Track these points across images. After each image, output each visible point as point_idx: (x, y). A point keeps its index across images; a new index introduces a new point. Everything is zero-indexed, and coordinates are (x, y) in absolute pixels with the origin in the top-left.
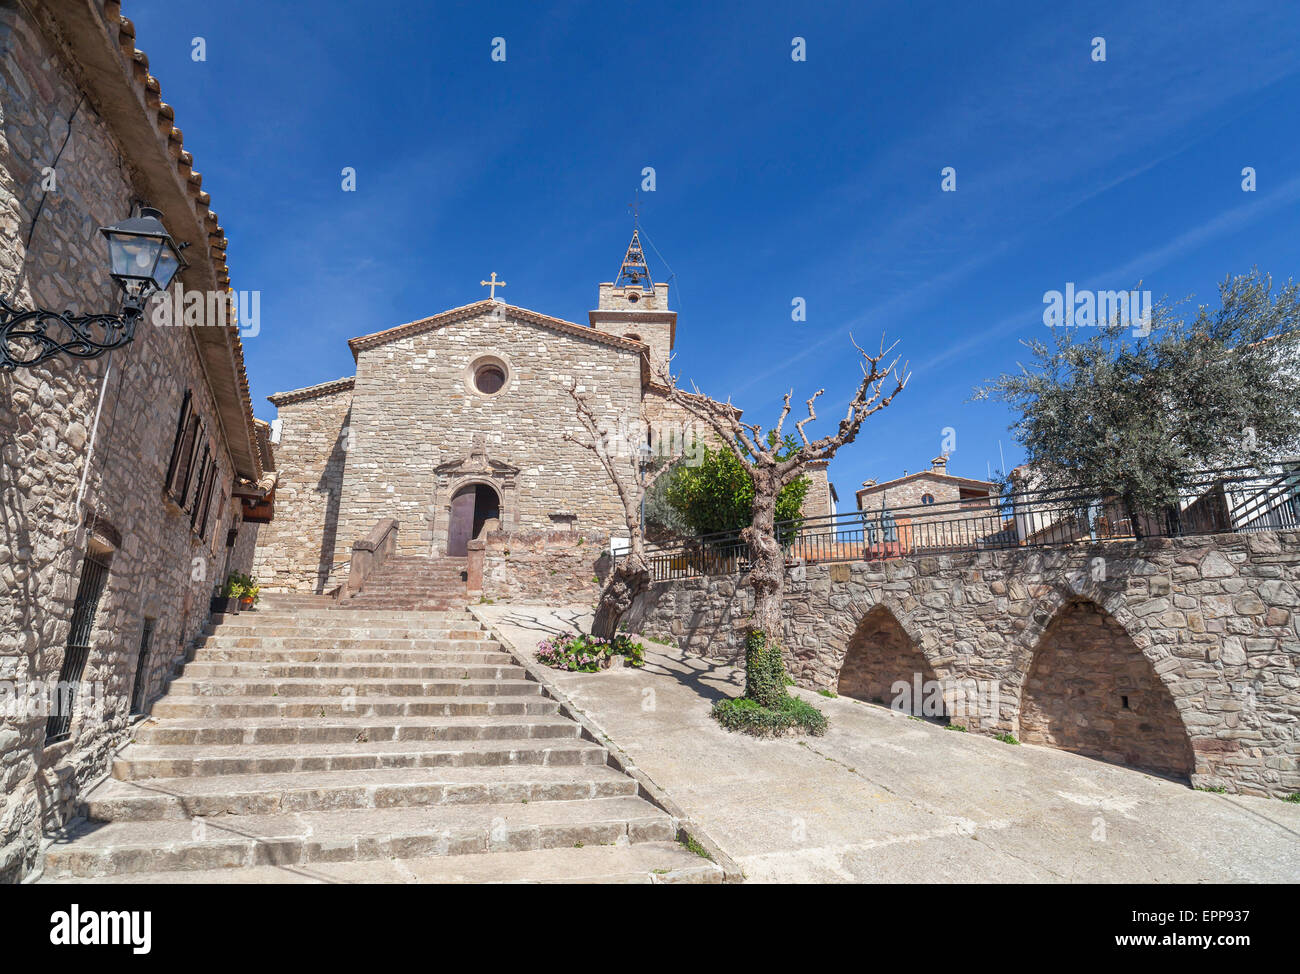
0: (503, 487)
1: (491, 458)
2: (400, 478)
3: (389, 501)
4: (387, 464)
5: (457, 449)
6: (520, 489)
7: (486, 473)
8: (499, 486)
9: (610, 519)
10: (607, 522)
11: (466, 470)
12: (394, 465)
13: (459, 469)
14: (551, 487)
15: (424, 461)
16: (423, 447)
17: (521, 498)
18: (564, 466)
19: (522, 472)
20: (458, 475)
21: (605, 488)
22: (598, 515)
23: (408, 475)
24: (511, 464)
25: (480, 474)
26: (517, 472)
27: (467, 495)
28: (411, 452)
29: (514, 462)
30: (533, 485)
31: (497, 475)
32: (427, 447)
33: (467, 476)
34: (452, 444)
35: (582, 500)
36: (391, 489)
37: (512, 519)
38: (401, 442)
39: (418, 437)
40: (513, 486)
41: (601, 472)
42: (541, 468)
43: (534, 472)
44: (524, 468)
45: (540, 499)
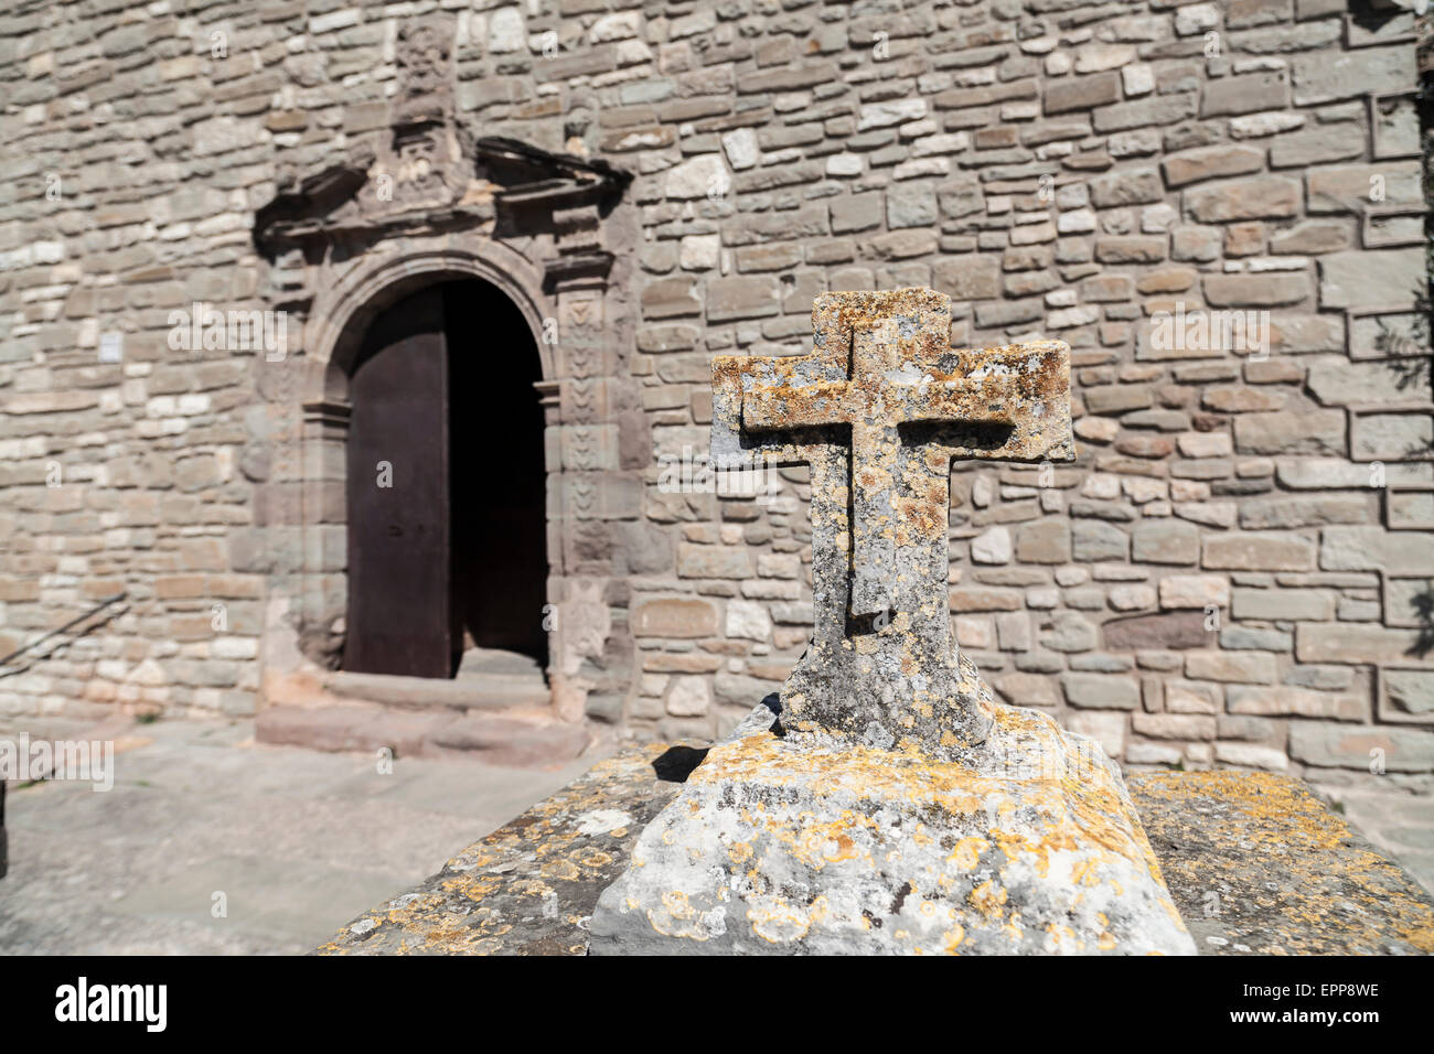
0: (552, 282)
1: (482, 129)
2: (137, 293)
3: (110, 399)
4: (96, 237)
5: (334, 116)
6: (639, 284)
7: (462, 221)
8: (530, 277)
9: (1211, 418)
10: (1191, 442)
11: (380, 217)
12: (115, 237)
13: (348, 217)
14: (803, 249)
15: (215, 199)
16: (209, 137)
17: (643, 329)
18: (873, 115)
19: (639, 189)
20: (352, 243)
21: (1161, 213)
22: (1115, 396)
23: (161, 277)
24: (580, 148)
25: (438, 226)
26: (611, 188)
27: (410, 345)
28: (171, 169)
29: (596, 136)
30: (702, 249)
31: (518, 221)
32: (221, 132)
33: (388, 248)
34: (312, 98)
35: (1007, 310)
36: (111, 350)
37: (608, 458)
38: (131, 128)
39: (186, 93)
40: (597, 269)
41: (1123, 114)
42: (743, 146)
43: (711, 176)
44: (648, 160)
45: (747, 332)
